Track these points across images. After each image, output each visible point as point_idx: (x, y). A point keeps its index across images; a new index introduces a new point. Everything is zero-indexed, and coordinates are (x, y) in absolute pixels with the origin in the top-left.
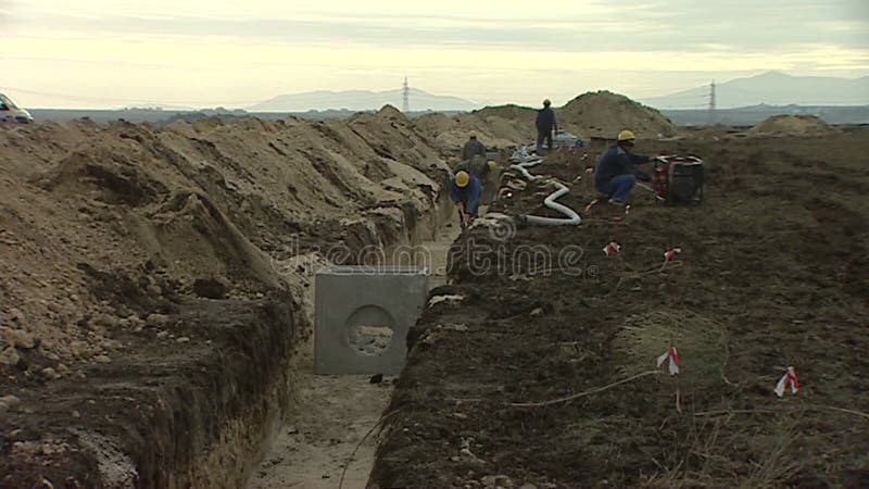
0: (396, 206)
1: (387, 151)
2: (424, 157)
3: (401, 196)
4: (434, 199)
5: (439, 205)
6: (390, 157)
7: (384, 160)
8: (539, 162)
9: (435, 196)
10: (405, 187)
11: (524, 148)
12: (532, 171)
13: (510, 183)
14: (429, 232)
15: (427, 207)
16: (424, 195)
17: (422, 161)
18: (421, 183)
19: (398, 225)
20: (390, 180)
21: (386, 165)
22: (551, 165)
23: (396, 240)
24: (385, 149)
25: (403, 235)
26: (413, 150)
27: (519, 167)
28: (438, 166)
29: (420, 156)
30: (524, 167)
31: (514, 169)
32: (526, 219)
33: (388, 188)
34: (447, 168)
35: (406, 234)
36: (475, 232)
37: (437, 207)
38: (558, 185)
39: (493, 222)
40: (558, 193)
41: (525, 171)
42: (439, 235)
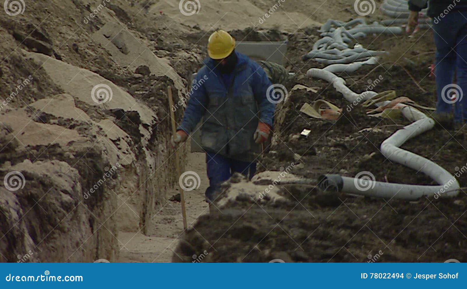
0: (61, 157)
1: (42, 38)
2: (123, 50)
3: (73, 135)
4: (144, 142)
5: (155, 154)
6: (46, 51)
7: (36, 57)
8: (371, 61)
9: (147, 134)
10: (81, 116)
11: (338, 31)
12: (355, 82)
13: (307, 109)
14: (135, 214)
15: (128, 159)
16: (122, 134)
17: (118, 60)
18: (115, 107)
19: (66, 198)
20: (50, 100)
21: (38, 67)
22: (395, 69)
23: (62, 230)
24: (36, 34)
25: (76, 217)
26: (97, 37)
27: (327, 72)
28: (154, 71)
29: (113, 50)
30: (338, 73)
31: (315, 78)
32: (341, 184)
33: (44, 118)
34: (172, 75)
35: (84, 218)
36: (234, 212)
37: (150, 160)
38: (411, 111)
39: (271, 191)
40: (410, 130)
41: (339, 83)
42: (155, 218)
